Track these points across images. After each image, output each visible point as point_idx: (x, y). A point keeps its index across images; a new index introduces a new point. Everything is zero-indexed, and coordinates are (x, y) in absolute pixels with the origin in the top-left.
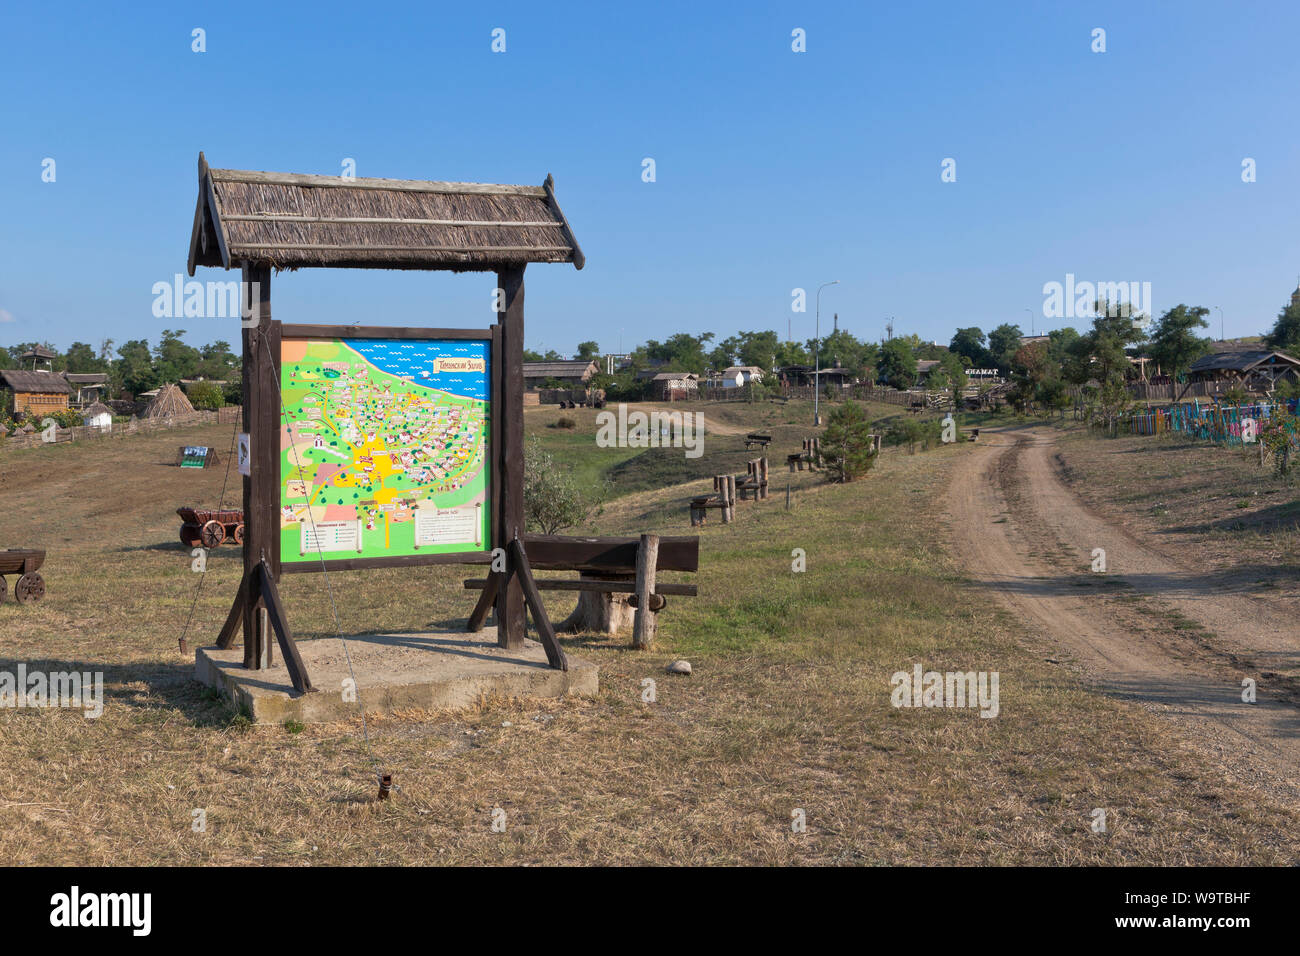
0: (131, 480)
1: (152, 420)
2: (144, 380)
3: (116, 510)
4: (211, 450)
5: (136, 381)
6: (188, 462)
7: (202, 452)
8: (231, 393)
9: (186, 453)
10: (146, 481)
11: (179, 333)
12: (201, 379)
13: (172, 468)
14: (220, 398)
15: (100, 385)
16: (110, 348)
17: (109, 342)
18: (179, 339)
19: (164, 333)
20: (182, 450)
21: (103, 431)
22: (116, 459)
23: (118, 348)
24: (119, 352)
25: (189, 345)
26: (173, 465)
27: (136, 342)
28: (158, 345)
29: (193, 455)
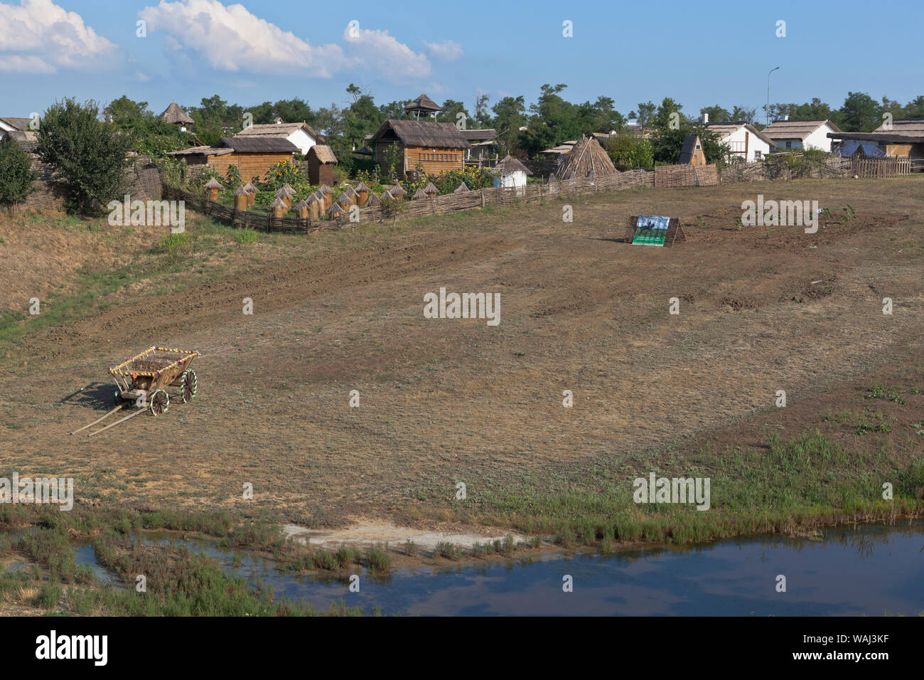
0: (573, 260)
1: (572, 182)
2: (539, 136)
3: (571, 308)
4: (674, 222)
5: (530, 138)
6: (642, 238)
7: (662, 223)
8: (658, 149)
9: (640, 225)
10: (595, 263)
11: (559, 88)
12: (614, 133)
13: (620, 245)
14: (649, 156)
15: (491, 142)
16: (486, 106)
17: (485, 98)
18: (559, 94)
19: (542, 88)
20: (634, 220)
21: (519, 194)
22: (541, 231)
23: (493, 105)
24: (494, 110)
25: (569, 101)
26: (621, 241)
27: (512, 99)
28: (536, 102)
29: (649, 227)
